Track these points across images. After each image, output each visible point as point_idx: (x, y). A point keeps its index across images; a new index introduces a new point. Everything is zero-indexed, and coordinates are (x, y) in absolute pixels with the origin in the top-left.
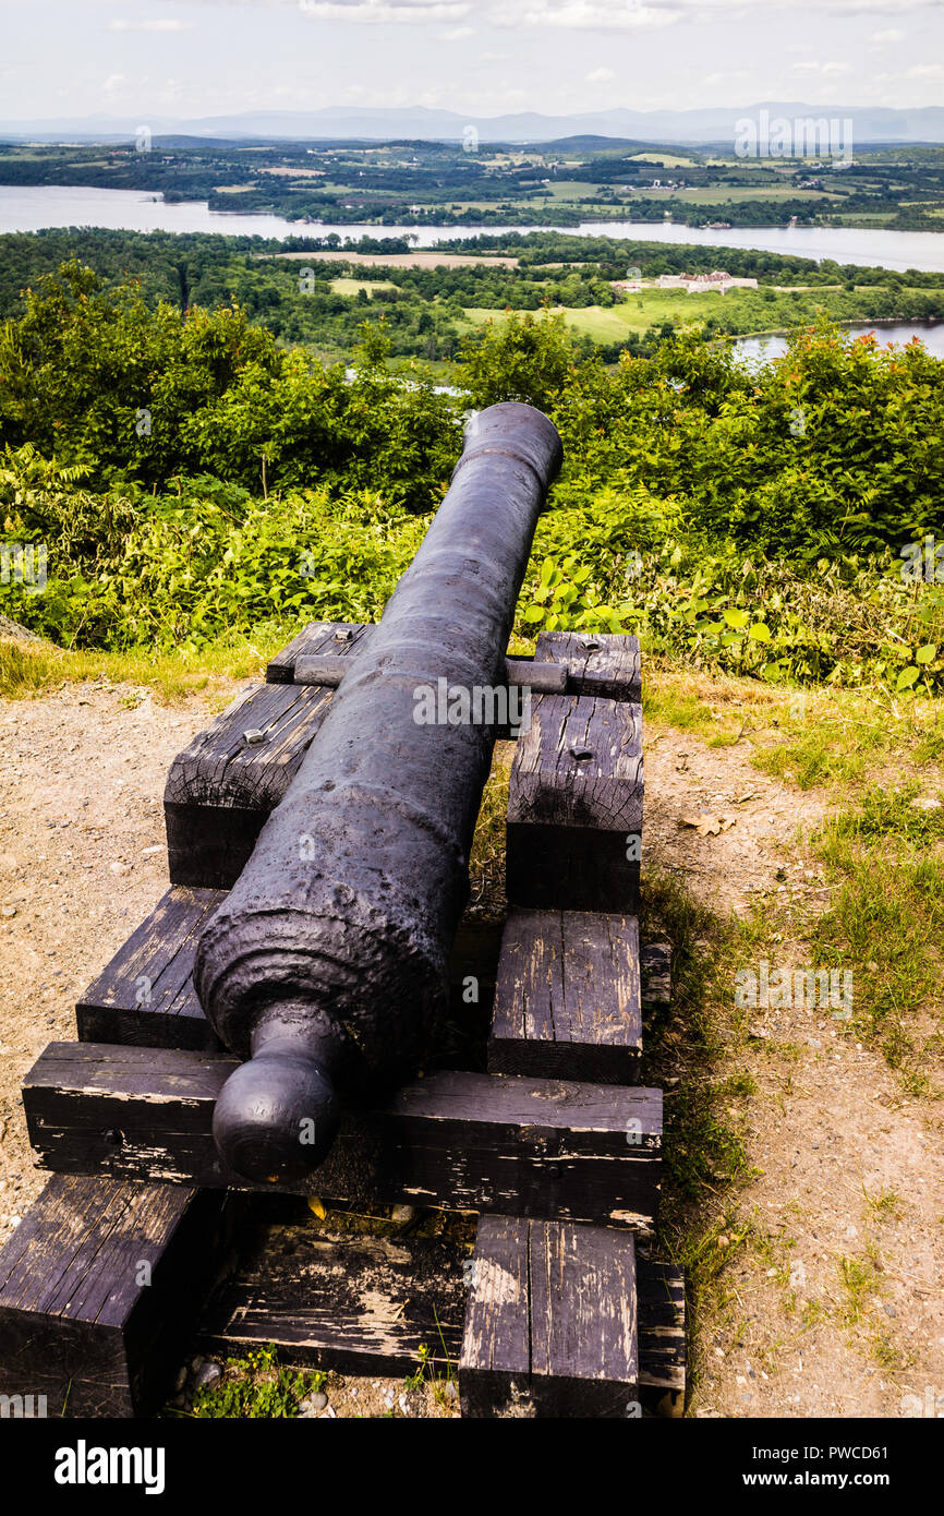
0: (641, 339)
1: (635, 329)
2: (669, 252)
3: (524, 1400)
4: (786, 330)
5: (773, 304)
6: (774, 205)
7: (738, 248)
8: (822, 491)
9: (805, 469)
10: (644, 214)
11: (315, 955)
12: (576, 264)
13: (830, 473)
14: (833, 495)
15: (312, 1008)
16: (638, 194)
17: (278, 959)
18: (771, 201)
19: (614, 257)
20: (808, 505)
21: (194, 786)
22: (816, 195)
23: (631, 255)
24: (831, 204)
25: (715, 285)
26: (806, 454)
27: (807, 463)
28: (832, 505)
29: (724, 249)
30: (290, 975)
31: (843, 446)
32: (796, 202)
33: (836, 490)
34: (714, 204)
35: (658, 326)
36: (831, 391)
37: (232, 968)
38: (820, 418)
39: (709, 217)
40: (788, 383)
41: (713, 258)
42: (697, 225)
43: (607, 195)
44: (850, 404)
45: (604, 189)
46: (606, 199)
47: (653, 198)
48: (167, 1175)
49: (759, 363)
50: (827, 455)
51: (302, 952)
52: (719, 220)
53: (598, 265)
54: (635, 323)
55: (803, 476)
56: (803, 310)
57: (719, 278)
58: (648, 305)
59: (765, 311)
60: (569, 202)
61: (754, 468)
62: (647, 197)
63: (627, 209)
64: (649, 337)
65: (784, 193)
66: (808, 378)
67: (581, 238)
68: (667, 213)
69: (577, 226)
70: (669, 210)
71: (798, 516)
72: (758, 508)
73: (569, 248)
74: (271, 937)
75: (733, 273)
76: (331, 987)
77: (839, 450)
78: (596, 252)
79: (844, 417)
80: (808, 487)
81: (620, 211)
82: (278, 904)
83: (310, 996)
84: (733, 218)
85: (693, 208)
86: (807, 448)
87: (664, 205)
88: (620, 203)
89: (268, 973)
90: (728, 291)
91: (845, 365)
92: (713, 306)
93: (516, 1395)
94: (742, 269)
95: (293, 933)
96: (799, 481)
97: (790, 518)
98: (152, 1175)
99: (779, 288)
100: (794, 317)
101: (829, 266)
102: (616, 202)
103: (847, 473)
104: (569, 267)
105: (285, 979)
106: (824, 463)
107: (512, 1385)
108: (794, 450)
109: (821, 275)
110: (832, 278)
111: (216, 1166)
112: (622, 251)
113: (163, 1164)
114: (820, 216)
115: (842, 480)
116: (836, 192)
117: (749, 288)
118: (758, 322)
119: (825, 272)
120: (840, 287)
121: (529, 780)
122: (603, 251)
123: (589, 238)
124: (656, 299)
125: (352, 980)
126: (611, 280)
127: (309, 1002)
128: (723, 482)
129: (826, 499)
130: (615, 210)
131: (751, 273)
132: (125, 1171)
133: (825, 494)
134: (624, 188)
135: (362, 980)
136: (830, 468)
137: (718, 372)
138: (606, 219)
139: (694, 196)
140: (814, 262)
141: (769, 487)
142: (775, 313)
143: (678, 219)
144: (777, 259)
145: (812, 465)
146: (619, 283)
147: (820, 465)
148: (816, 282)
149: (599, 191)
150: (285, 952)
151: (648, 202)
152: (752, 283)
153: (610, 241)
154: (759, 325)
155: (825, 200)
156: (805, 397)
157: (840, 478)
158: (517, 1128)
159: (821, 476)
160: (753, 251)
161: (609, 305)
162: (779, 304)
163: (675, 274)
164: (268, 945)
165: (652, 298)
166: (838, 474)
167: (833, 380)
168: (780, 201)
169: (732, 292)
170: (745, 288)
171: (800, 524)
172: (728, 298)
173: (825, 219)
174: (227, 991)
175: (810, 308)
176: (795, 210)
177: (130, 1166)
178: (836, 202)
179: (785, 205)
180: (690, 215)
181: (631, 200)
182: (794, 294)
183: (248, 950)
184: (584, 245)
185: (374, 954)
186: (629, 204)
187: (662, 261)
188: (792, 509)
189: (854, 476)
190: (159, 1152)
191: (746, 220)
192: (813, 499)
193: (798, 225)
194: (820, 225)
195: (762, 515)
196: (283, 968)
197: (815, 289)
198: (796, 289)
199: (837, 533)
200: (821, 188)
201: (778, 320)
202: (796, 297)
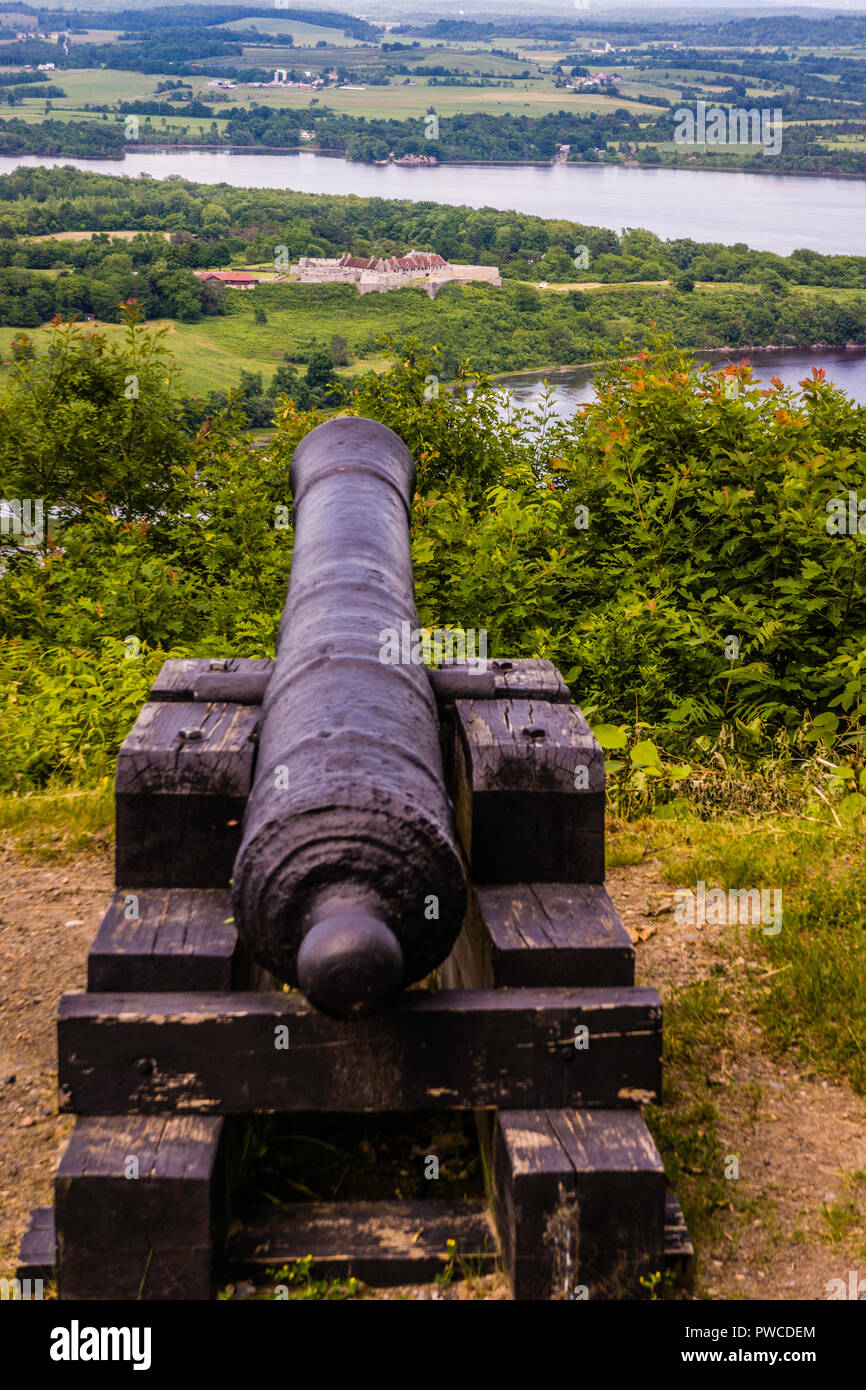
0: (266, 386)
1: (253, 367)
2: (314, 211)
3: (570, 1201)
4: (564, 369)
5: (534, 317)
6: (522, 123)
7: (456, 204)
8: (687, 628)
9: (652, 592)
10: (258, 135)
11: (365, 840)
12: (121, 235)
13: (698, 598)
14: (705, 635)
15: (364, 888)
16: (243, 97)
17: (330, 846)
18: (516, 114)
19: (199, 221)
20: (666, 653)
21: (147, 775)
22: (605, 105)
23: (237, 216)
24: (635, 122)
25: (416, 277)
26: (652, 567)
27: (655, 581)
28: (704, 653)
29: (429, 206)
30: (343, 858)
31: (714, 552)
32: (565, 118)
33: (710, 626)
34: (402, 117)
35: (302, 360)
36: (684, 461)
37: (286, 862)
38: (670, 504)
39: (392, 144)
40: (608, 448)
41: (406, 224)
42: (369, 158)
43: (178, 97)
44: (719, 483)
45: (171, 86)
46: (176, 105)
47: (275, 104)
48: (196, 1103)
49: (542, 421)
50: (689, 568)
51: (352, 839)
52: (413, 149)
53: (167, 236)
54: (251, 354)
55: (651, 604)
56: (595, 329)
57: (422, 264)
58: (279, 318)
59: (518, 332)
60: (98, 109)
61: (563, 597)
62: (262, 103)
63: (222, 125)
64: (283, 382)
65: (541, 100)
66: (645, 437)
67: (127, 181)
68: (305, 135)
69: (119, 158)
70: (310, 128)
71: (648, 670)
72: (576, 662)
73: (105, 201)
74: (322, 829)
75: (449, 254)
76: (380, 866)
77: (708, 558)
78: (161, 210)
79: (712, 503)
80: (661, 623)
81: (208, 130)
82: (325, 803)
83: (362, 877)
84: (441, 147)
85: (359, 126)
86: (653, 557)
87: (298, 119)
88: (206, 113)
89: (323, 859)
90: (442, 291)
91: (703, 416)
92: (413, 321)
93: (563, 1196)
94: (466, 246)
95: (342, 823)
96: (646, 613)
97: (637, 675)
98: (180, 1105)
99: (544, 285)
100: (580, 343)
101: (640, 242)
102: (198, 111)
103: (726, 599)
104: (104, 239)
105: (339, 861)
106: (685, 581)
107: (561, 1186)
108: (630, 560)
109: (630, 261)
110: (648, 265)
111: (245, 1088)
112: (216, 208)
113: (191, 1091)
114: (616, 145)
115: (719, 610)
116: (642, 100)
117: (483, 285)
118: (508, 352)
119: (634, 252)
120: (665, 284)
121: (491, 752)
122: (175, 208)
123: (145, 182)
124: (293, 306)
125: (397, 861)
126: (196, 266)
127: (360, 882)
128: (509, 620)
129: (693, 642)
130: (195, 126)
131: (485, 255)
132: (153, 1103)
133: (692, 634)
134: (213, 84)
135: (405, 862)
136: (696, 590)
137: (467, 441)
138: (178, 144)
139: (357, 102)
140: (610, 234)
141: (593, 623)
142: (541, 334)
143: (329, 147)
144: (537, 227)
145: (664, 584)
146: (214, 271)
147: (678, 585)
148: (617, 273)
149: (162, 88)
150: (337, 839)
151: (266, 113)
152: (490, 274)
153: (191, 188)
154: (511, 359)
155: (622, 114)
156: (640, 470)
157: (715, 606)
158: (533, 1012)
159: (682, 604)
160: (487, 210)
161: (191, 318)
162: (547, 316)
163: (329, 255)
164: (321, 835)
165: (283, 304)
166: (710, 600)
167: (687, 443)
168: (534, 114)
169: (449, 290)
170: (475, 284)
171: (653, 685)
172: (441, 304)
173: (626, 150)
174: (282, 882)
175: (609, 325)
176: (564, 132)
177: (158, 1098)
178: (644, 118)
179: (545, 122)
180: (352, 139)
181: (229, 107)
182: (575, 297)
183: (304, 842)
184: (136, 198)
185: (413, 841)
186: (224, 115)
187: (302, 229)
188: (639, 659)
189: (739, 603)
190: (189, 1078)
191: (466, 150)
192: (672, 644)
193: (573, 161)
194: (618, 163)
195: (585, 673)
196: (336, 852)
197: (617, 287)
198: (580, 287)
199: (719, 701)
200: (613, 92)
201: (546, 347)
202: (578, 301)
